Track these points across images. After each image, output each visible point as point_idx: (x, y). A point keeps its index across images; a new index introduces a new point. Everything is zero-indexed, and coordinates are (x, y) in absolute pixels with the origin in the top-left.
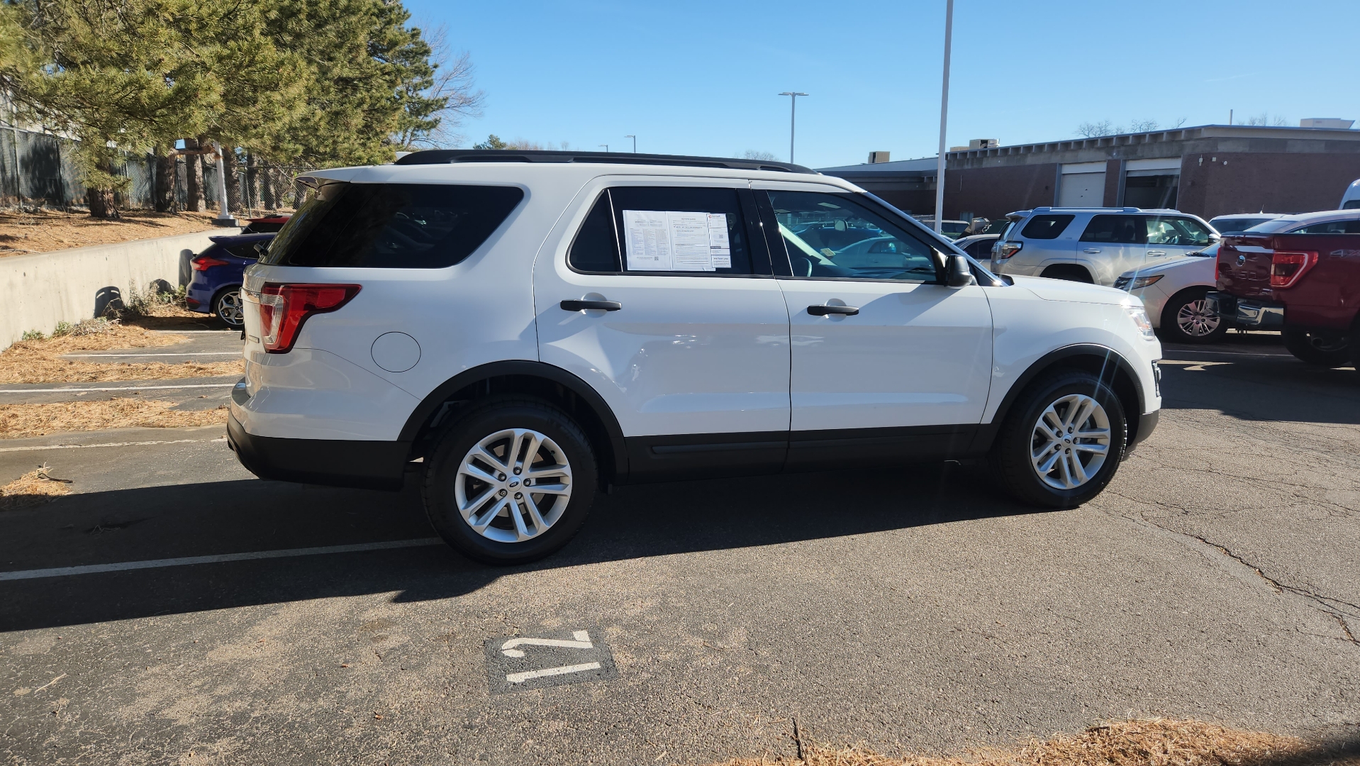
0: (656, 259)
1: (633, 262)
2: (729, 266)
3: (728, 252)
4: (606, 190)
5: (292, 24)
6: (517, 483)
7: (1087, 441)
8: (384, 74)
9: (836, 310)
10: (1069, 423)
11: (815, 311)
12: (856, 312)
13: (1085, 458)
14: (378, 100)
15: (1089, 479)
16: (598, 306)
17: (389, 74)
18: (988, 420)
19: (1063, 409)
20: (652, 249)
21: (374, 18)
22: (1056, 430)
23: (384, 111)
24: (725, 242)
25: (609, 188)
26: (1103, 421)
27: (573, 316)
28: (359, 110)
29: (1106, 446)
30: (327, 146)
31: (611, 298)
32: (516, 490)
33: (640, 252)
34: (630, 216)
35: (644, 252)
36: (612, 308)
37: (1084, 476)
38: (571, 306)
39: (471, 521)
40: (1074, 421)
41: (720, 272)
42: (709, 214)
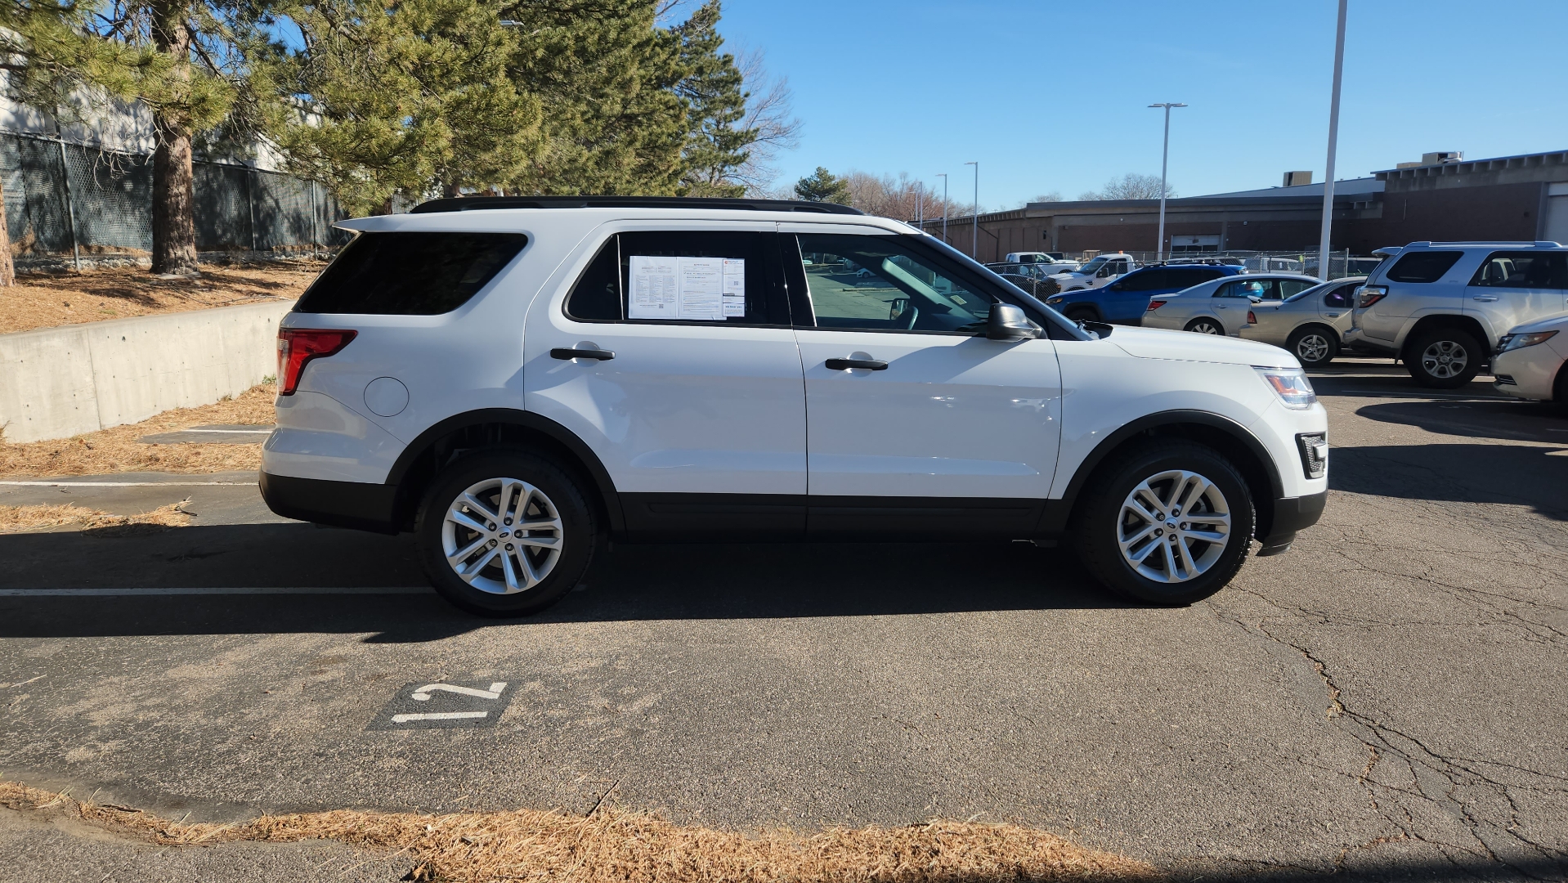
0: (661, 306)
1: (635, 310)
2: (743, 315)
3: (742, 300)
4: (615, 235)
5: (558, 61)
6: (507, 534)
7: (1201, 527)
8: (669, 108)
9: (863, 364)
10: (1173, 503)
11: (835, 364)
12: (885, 367)
13: (1198, 548)
14: (659, 136)
15: (1200, 573)
16: (591, 354)
17: (673, 108)
18: (1058, 494)
19: (1165, 489)
20: (658, 296)
21: (658, 49)
22: (1156, 512)
23: (665, 148)
24: (741, 290)
25: (619, 233)
26: (1221, 502)
27: (564, 364)
28: (630, 149)
29: (1224, 535)
30: (597, 187)
31: (604, 347)
32: (507, 540)
33: (643, 299)
34: (637, 263)
35: (648, 299)
36: (605, 357)
37: (1193, 570)
38: (561, 354)
39: (459, 569)
40: (1181, 501)
41: (732, 322)
42: (725, 260)
